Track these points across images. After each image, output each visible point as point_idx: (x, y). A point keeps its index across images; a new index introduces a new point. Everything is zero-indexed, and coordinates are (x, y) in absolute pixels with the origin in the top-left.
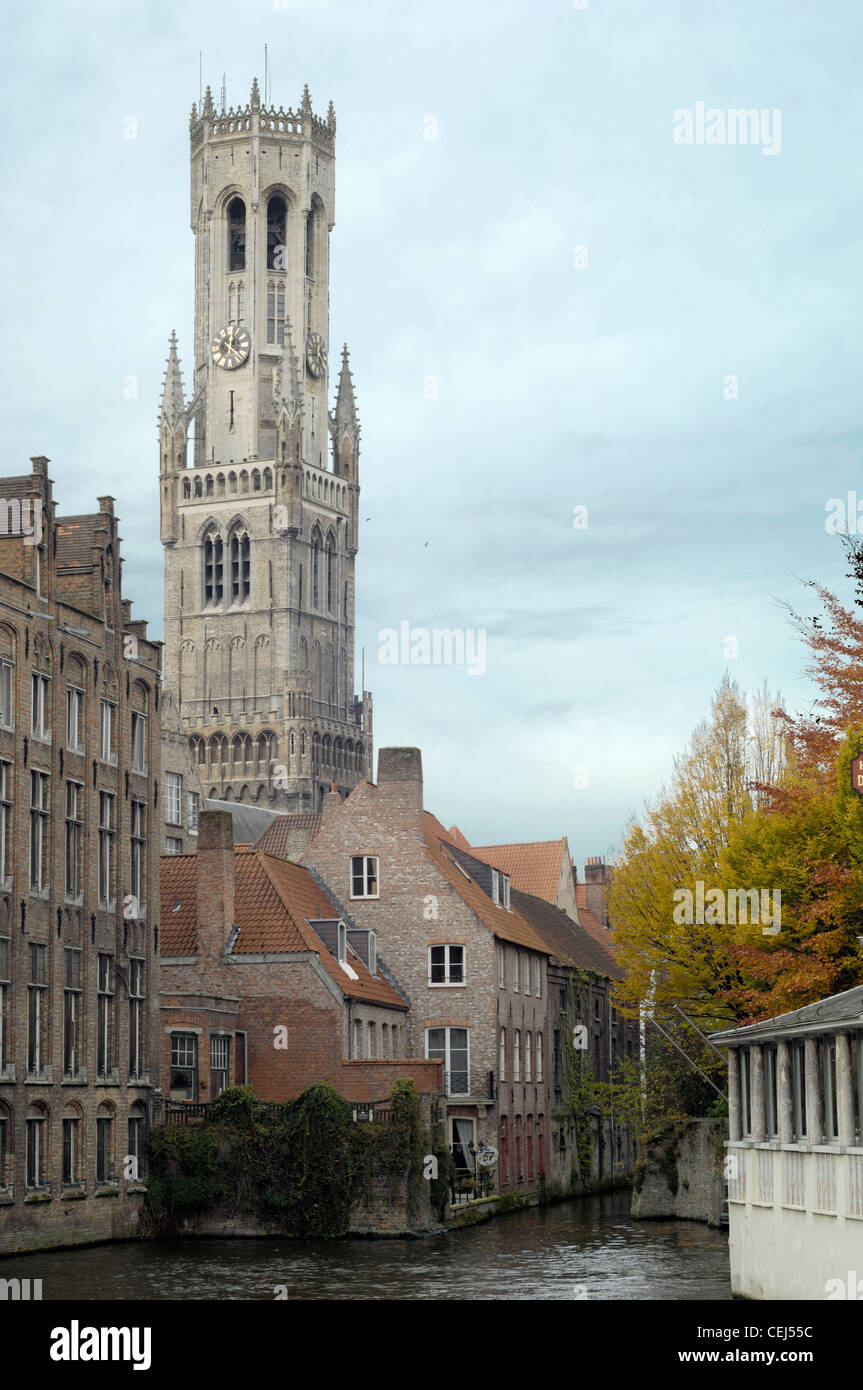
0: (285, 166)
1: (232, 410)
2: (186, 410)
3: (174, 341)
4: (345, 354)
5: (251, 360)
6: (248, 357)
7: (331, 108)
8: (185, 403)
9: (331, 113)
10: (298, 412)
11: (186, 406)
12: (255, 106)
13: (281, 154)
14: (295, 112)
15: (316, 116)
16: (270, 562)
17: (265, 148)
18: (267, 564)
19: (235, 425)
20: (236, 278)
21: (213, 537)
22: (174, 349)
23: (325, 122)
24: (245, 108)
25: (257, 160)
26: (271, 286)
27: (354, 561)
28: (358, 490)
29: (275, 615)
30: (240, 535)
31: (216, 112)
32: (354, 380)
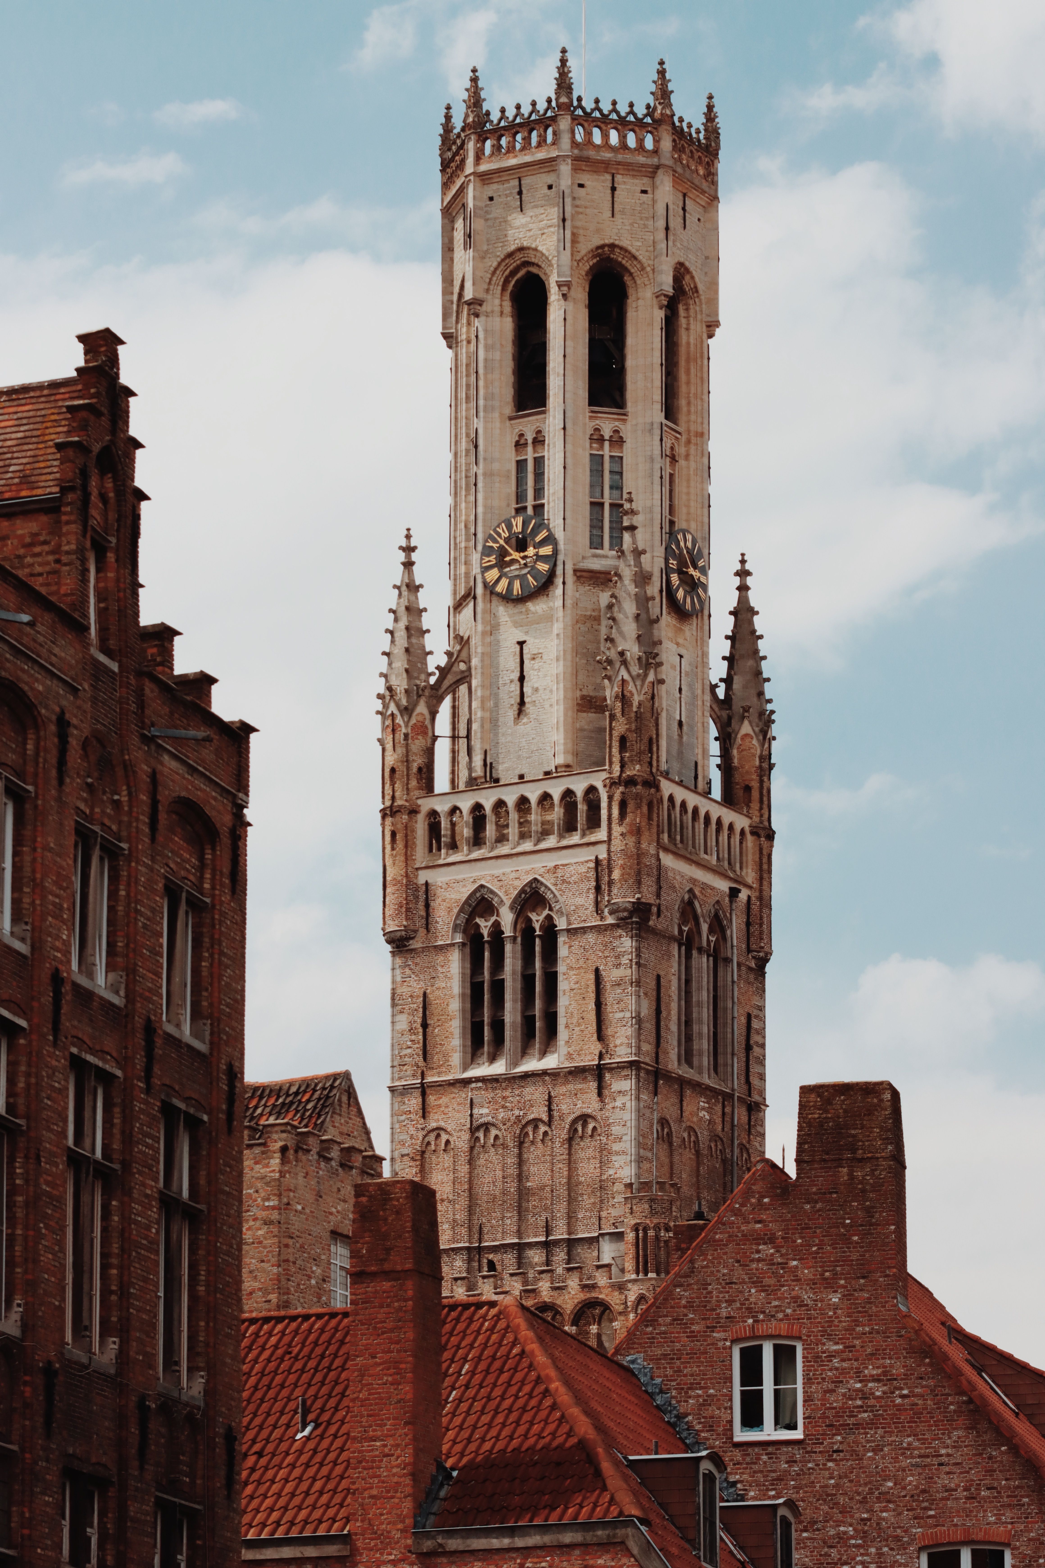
0: (623, 212)
1: (522, 679)
2: (432, 680)
3: (409, 550)
4: (743, 573)
5: (559, 581)
6: (552, 574)
7: (710, 108)
8: (431, 668)
9: (710, 115)
10: (651, 677)
11: (433, 674)
12: (564, 99)
13: (613, 189)
14: (640, 111)
15: (681, 120)
16: (597, 971)
17: (584, 178)
18: (592, 976)
19: (529, 707)
20: (528, 426)
21: (485, 926)
22: (408, 565)
23: (698, 131)
24: (546, 105)
25: (568, 200)
26: (597, 438)
27: (763, 974)
28: (770, 836)
29: (608, 1076)
30: (537, 919)
31: (488, 113)
32: (759, 623)
